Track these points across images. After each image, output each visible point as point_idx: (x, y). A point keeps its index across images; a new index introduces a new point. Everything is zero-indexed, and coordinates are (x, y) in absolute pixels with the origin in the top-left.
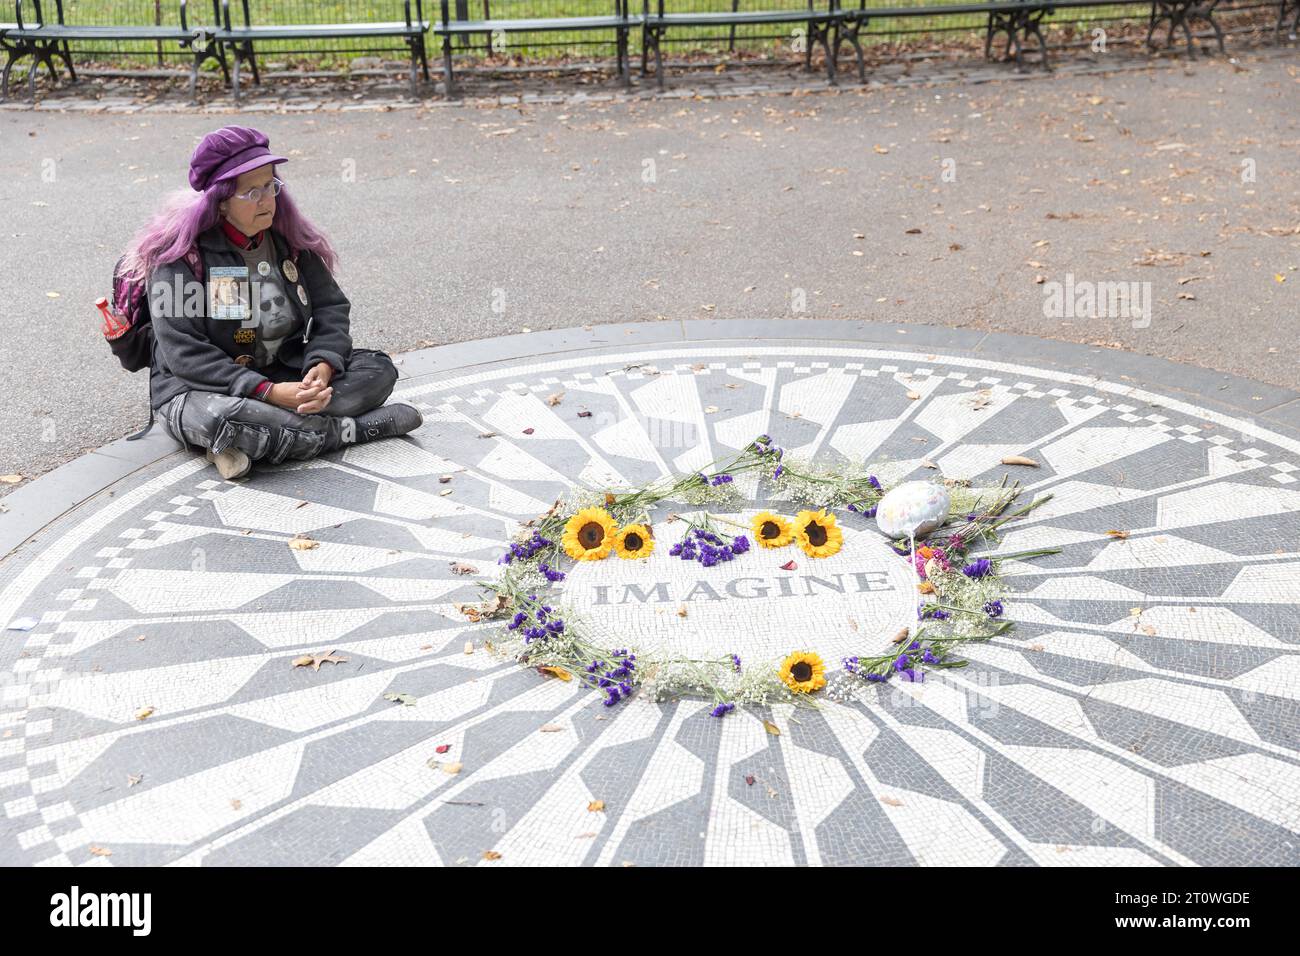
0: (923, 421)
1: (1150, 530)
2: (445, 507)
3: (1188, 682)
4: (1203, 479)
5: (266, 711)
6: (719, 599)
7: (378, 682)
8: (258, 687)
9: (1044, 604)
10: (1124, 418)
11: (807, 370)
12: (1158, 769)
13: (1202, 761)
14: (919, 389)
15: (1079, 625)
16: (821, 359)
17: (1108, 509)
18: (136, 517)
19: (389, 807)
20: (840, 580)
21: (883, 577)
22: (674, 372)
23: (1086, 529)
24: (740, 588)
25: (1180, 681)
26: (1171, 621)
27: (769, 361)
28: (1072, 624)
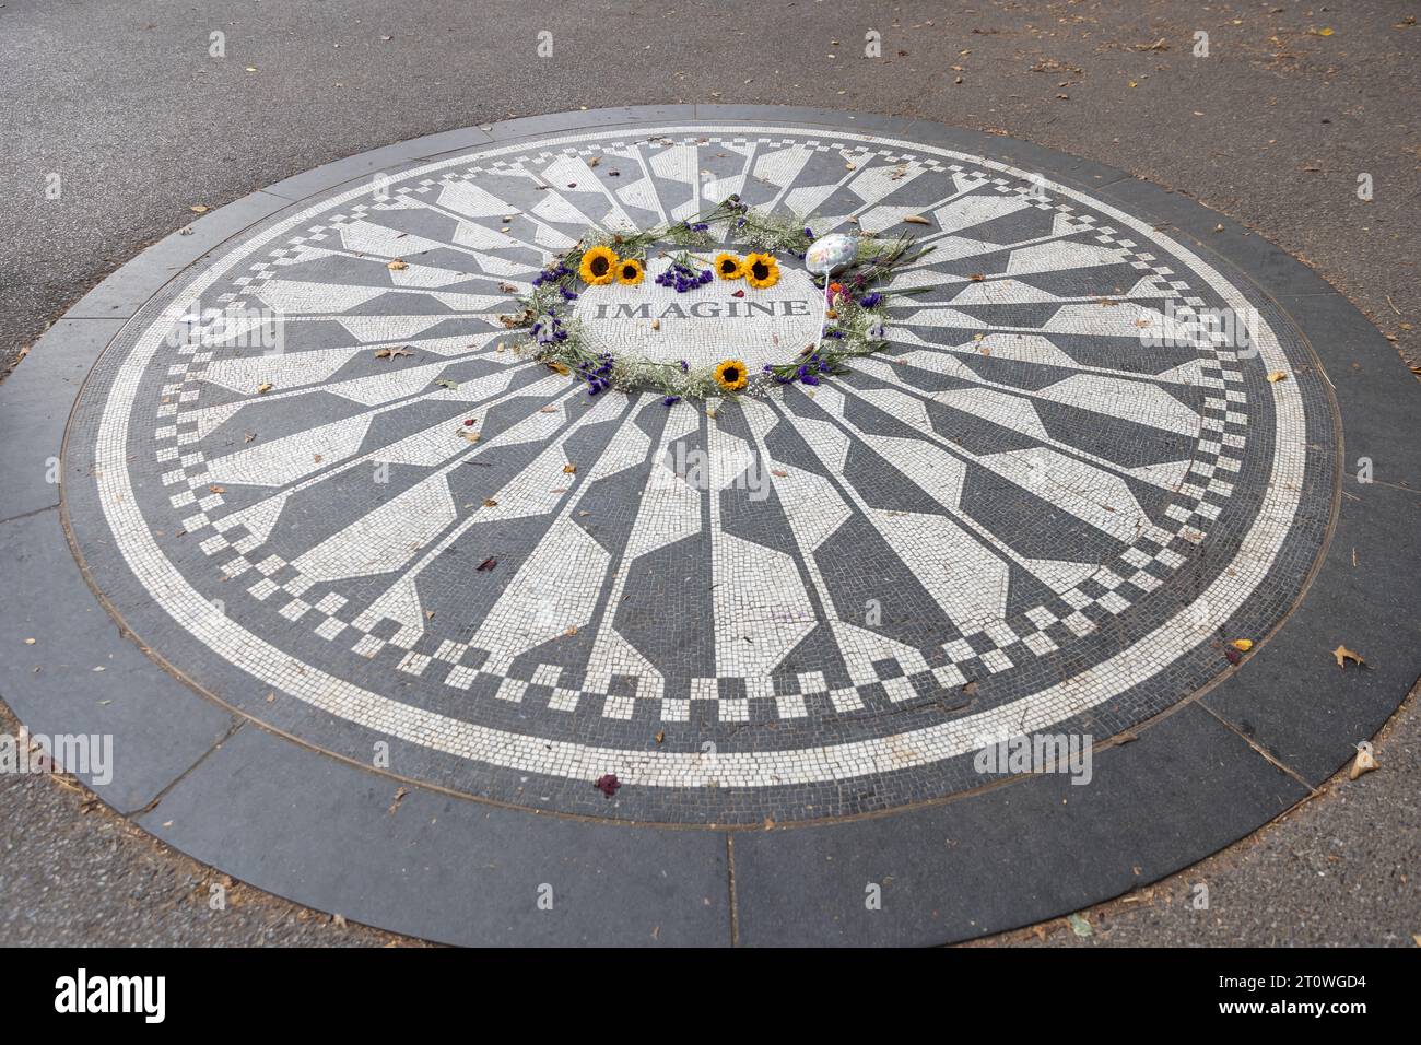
0: (855, 187)
1: (1001, 275)
2: (503, 241)
3: (1005, 392)
4: (1047, 238)
5: (351, 390)
6: (685, 317)
7: (432, 371)
8: (349, 372)
9: (914, 329)
10: (999, 189)
11: (779, 145)
12: (971, 456)
13: (1004, 452)
14: (856, 162)
15: (936, 346)
16: (790, 137)
17: (974, 258)
18: (282, 241)
19: (424, 465)
20: (772, 306)
21: (803, 304)
22: (684, 144)
23: (955, 274)
24: (700, 310)
25: (1000, 391)
26: (1004, 345)
27: (753, 137)
28: (931, 345)
